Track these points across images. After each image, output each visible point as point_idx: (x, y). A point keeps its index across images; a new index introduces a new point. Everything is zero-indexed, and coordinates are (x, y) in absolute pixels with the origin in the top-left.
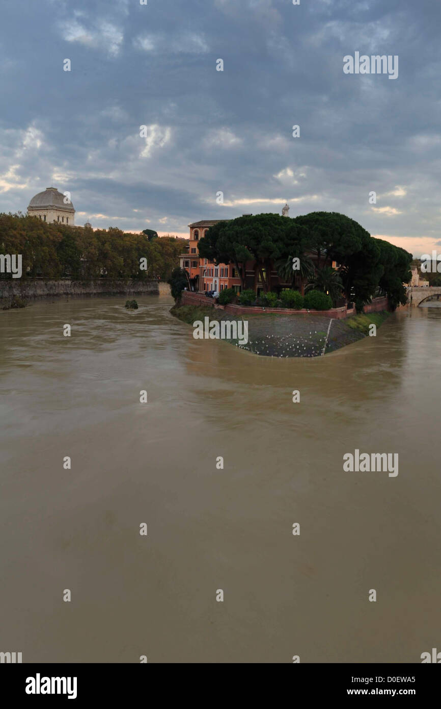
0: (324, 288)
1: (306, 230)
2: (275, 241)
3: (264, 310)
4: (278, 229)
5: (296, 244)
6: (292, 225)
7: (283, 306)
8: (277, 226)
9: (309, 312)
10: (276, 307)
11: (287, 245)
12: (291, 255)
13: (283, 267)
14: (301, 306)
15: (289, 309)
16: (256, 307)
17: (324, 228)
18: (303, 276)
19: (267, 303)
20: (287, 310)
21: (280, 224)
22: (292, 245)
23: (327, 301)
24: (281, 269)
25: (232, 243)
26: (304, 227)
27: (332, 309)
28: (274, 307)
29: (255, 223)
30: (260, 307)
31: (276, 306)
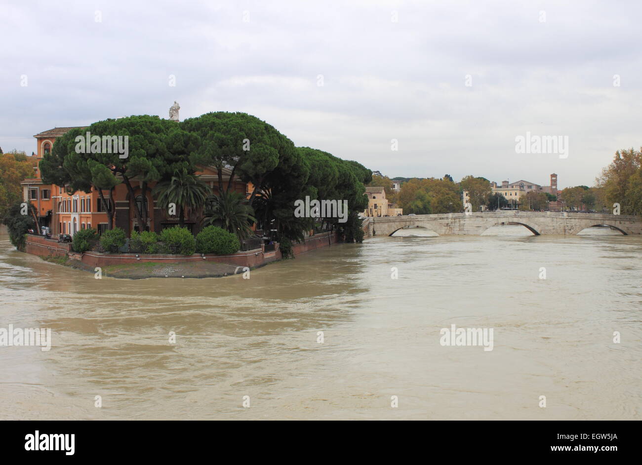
0: (227, 223)
1: (196, 139)
2: (151, 156)
3: (138, 259)
4: (156, 138)
5: (183, 160)
6: (175, 132)
7: (166, 252)
8: (154, 134)
9: (204, 258)
10: (156, 253)
11: (170, 162)
12: (175, 176)
13: (165, 193)
14: (192, 250)
15: (174, 255)
16: (126, 254)
17: (223, 136)
18: (195, 207)
19: (142, 249)
20: (171, 257)
21: (158, 131)
22: (177, 161)
23: (231, 241)
24: (162, 197)
25: (86, 160)
26: (195, 134)
27: (239, 252)
28: (152, 253)
29: (121, 130)
30: (132, 254)
31: (156, 251)
